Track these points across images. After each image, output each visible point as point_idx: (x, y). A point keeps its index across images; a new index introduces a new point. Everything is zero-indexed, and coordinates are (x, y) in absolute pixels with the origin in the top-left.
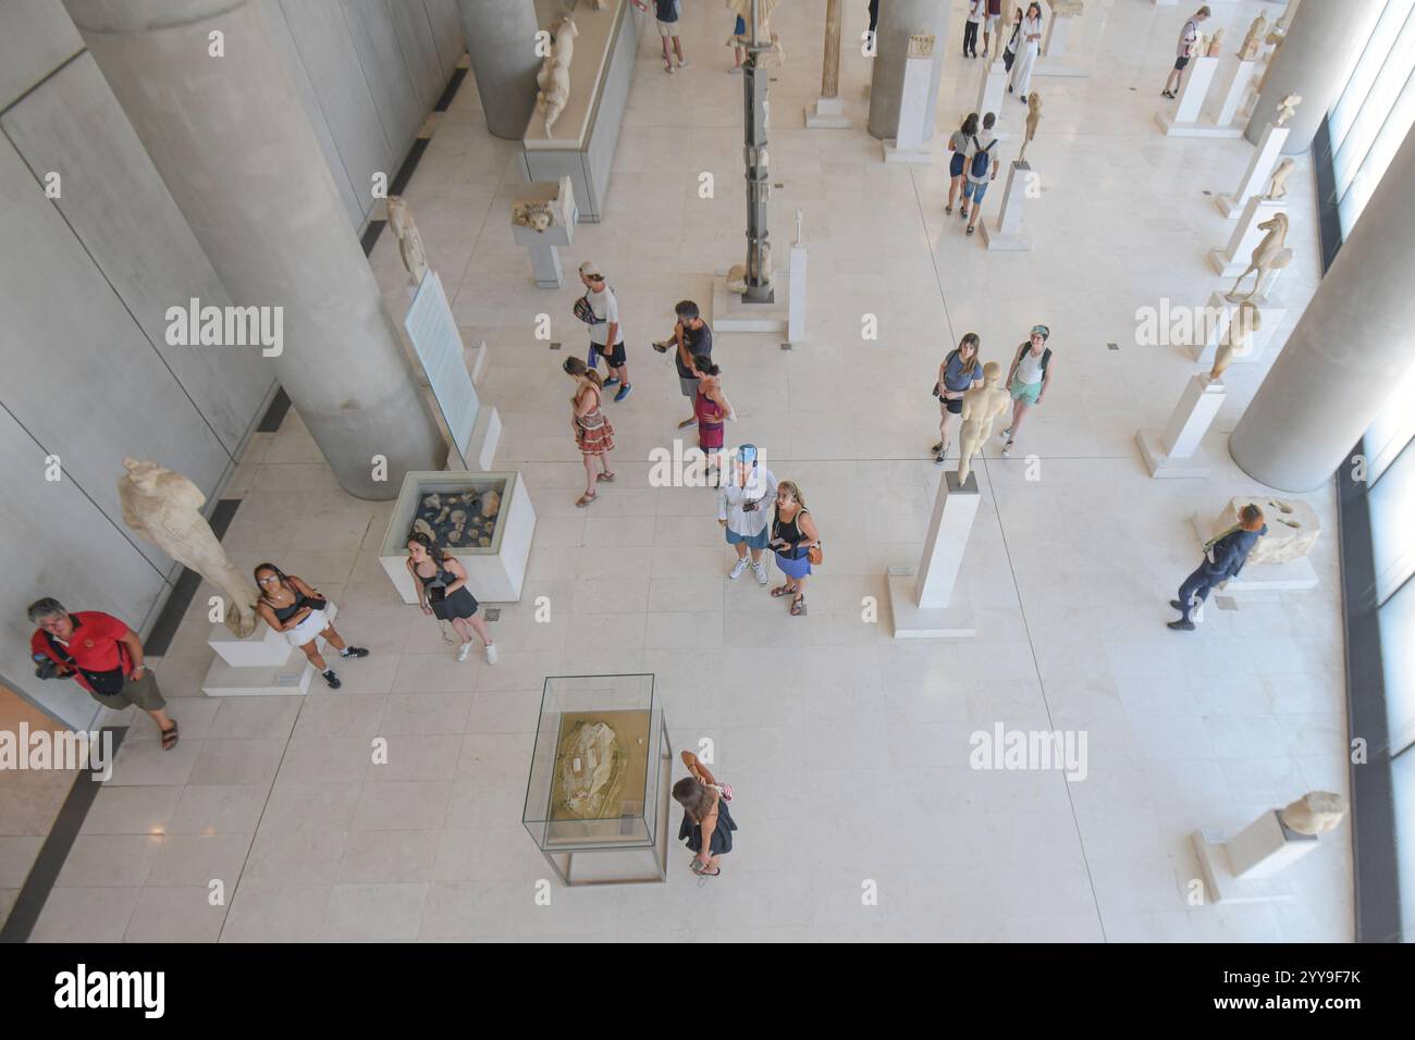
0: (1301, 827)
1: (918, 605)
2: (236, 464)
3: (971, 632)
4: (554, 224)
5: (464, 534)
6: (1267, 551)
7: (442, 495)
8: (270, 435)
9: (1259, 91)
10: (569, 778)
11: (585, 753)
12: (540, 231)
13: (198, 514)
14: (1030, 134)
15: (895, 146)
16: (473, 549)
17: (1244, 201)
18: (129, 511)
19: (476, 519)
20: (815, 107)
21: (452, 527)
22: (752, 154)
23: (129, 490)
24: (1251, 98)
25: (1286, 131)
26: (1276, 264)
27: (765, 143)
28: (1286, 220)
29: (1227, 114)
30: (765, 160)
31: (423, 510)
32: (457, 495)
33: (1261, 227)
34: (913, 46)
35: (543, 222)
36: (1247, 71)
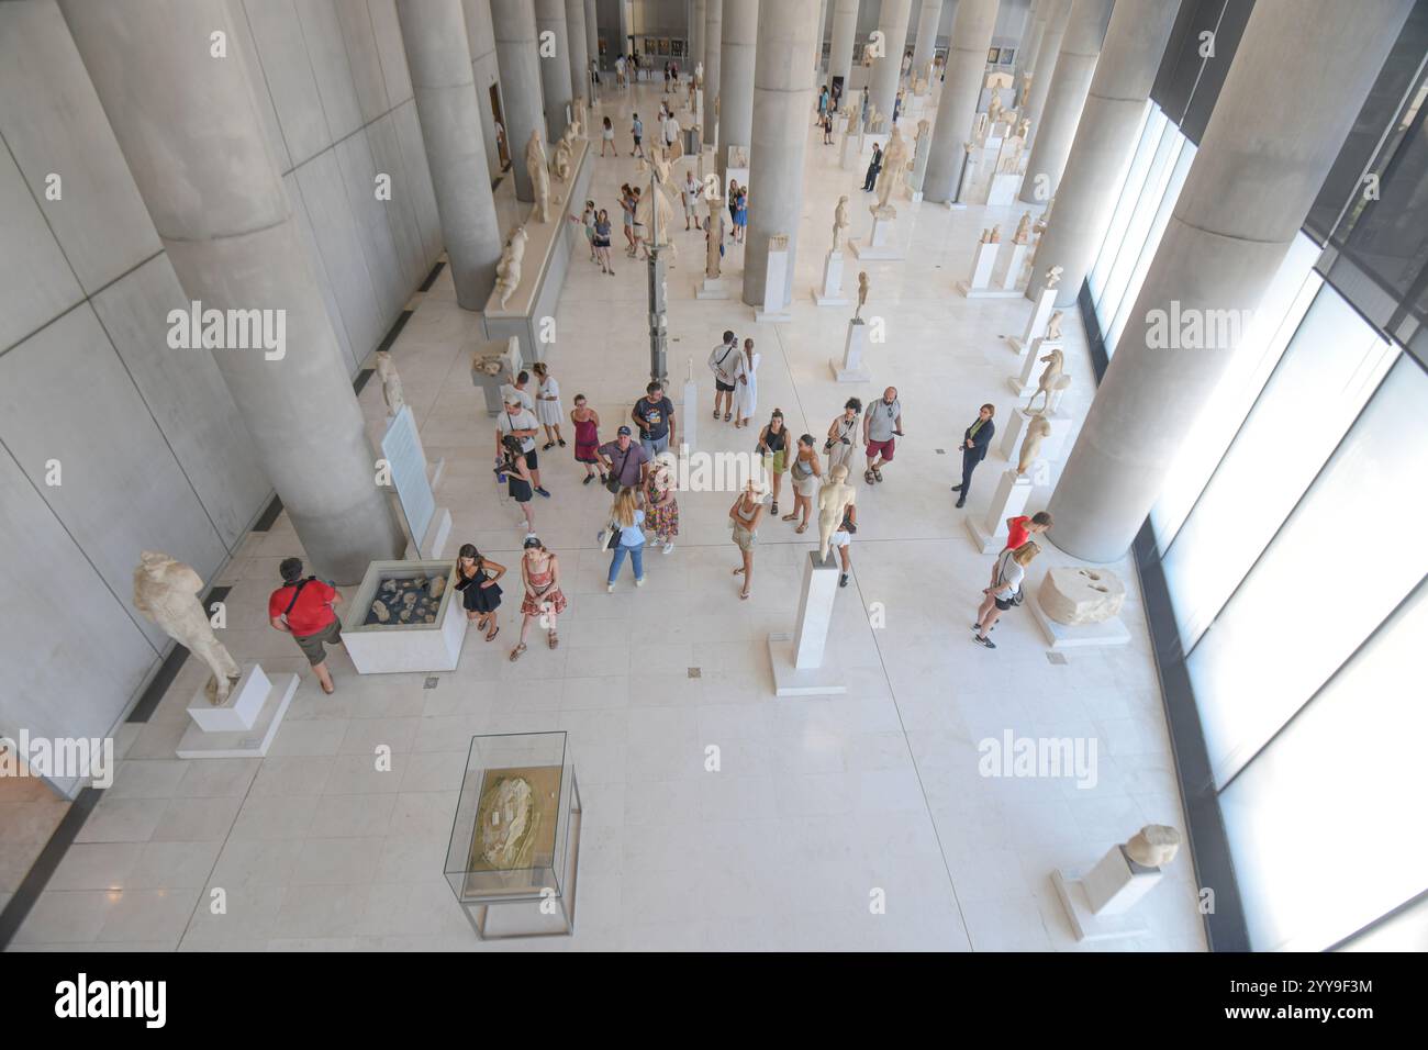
0: (1144, 859)
1: (794, 666)
2: (232, 557)
3: (840, 689)
4: (502, 369)
5: (413, 612)
7: (398, 580)
8: (262, 533)
9: (1032, 265)
10: (488, 830)
11: (503, 807)
12: (493, 375)
13: (194, 598)
14: (862, 300)
15: (763, 310)
16: (420, 625)
17: (1030, 341)
18: (139, 595)
19: (425, 600)
20: (703, 285)
21: (404, 607)
22: (654, 318)
23: (142, 578)
24: (1027, 269)
25: (1055, 292)
26: (1059, 386)
27: (664, 311)
28: (1061, 354)
29: (1010, 282)
30: (664, 322)
31: (382, 594)
32: (411, 580)
33: (1043, 360)
34: (773, 243)
35: (495, 368)
36: (1021, 252)
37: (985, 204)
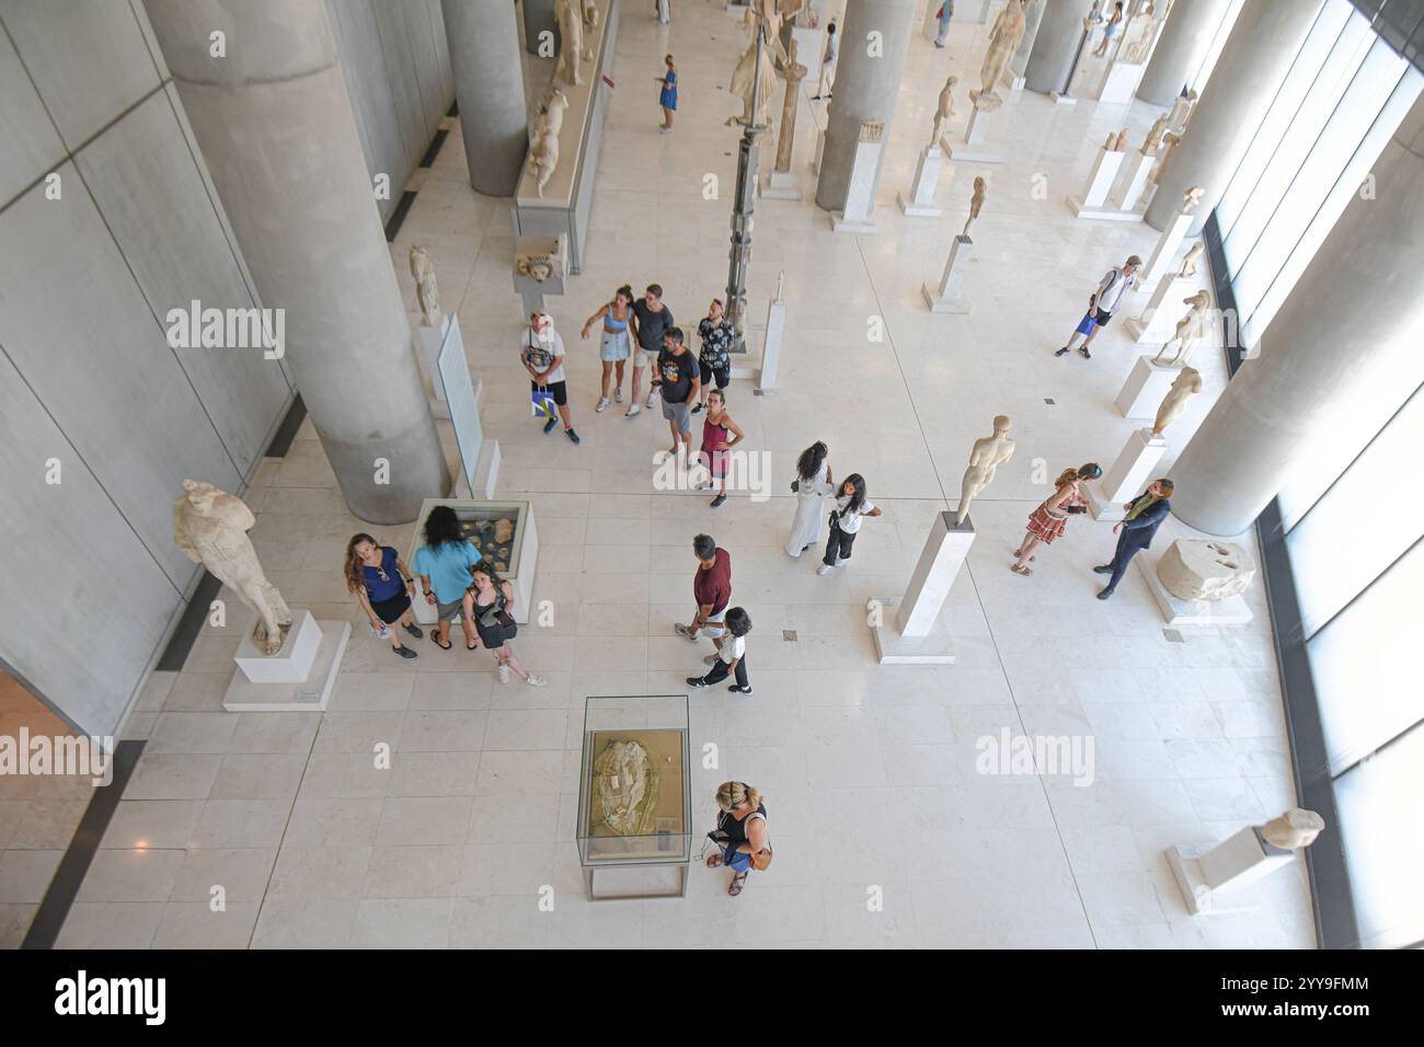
0: (1279, 841)
1: (901, 634)
2: (247, 486)
4: (552, 275)
6: (1210, 588)
8: (279, 459)
10: (608, 796)
11: (621, 771)
12: (540, 281)
13: (245, 535)
14: (975, 212)
15: (843, 217)
17: (1155, 277)
18: (181, 529)
19: (492, 546)
20: (769, 180)
22: (739, 220)
23: (184, 510)
24: (1150, 188)
26: (1199, 334)
27: (752, 212)
28: (1208, 296)
29: (1129, 201)
33: (1187, 301)
34: (865, 132)
35: (543, 273)
36: (1148, 164)
37: (1098, 99)
